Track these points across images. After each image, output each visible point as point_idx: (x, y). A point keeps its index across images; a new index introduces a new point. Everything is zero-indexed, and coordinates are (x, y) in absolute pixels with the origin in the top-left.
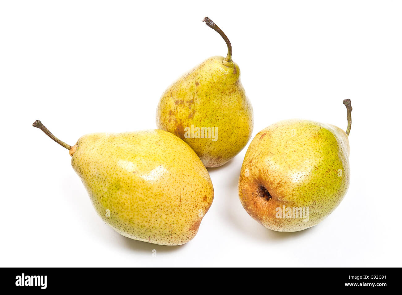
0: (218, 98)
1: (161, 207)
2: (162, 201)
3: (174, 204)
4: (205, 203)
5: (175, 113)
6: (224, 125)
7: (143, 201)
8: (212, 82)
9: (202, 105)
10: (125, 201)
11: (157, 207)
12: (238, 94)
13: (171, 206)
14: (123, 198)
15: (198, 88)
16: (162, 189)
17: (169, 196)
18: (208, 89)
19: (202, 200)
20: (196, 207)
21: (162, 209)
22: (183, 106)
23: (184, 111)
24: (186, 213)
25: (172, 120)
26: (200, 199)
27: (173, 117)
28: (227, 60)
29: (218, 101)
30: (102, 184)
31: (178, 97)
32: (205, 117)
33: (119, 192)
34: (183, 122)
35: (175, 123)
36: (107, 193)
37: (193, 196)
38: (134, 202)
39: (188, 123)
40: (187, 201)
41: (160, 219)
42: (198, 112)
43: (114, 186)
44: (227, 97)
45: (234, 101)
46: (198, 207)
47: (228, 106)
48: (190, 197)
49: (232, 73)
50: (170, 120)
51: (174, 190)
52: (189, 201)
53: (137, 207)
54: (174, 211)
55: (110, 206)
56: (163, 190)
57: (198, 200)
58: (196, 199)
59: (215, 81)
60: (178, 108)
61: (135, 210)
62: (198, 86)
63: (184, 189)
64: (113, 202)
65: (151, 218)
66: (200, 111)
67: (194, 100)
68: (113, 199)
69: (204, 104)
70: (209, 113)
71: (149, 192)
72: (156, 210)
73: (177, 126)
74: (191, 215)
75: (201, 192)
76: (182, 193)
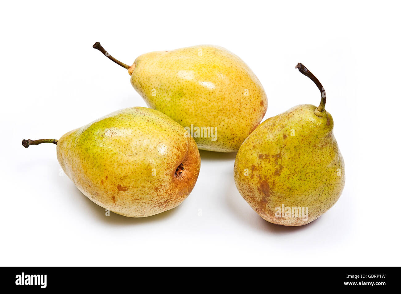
0: (309, 152)
1: (223, 111)
2: (224, 105)
3: (235, 107)
4: (262, 107)
5: (259, 168)
6: (315, 183)
7: (206, 105)
8: (302, 134)
9: (290, 160)
10: (189, 107)
11: (220, 110)
12: (330, 148)
13: (232, 110)
14: (187, 105)
15: (286, 141)
16: (223, 93)
17: (230, 100)
18: (298, 142)
19: (260, 104)
20: (255, 110)
21: (224, 113)
22: (268, 161)
23: (269, 166)
24: (246, 116)
25: (255, 176)
26: (258, 103)
27: (256, 173)
28: (320, 110)
29: (309, 156)
30: (165, 94)
31: (262, 151)
32: (294, 174)
33: (182, 99)
34: (269, 179)
35: (258, 179)
36: (171, 102)
37: (251, 100)
38: (197, 107)
39: (274, 181)
40: (246, 105)
41: (223, 123)
42: (286, 167)
43: (177, 94)
44: (319, 151)
45: (326, 155)
46: (257, 111)
47: (319, 161)
48: (249, 101)
49: (325, 124)
50: (253, 175)
51: (234, 94)
52: (248, 105)
53: (201, 112)
54: (235, 114)
55: (174, 114)
56: (225, 94)
57: (256, 105)
58: (255, 103)
59: (306, 133)
60: (263, 163)
61: (198, 115)
62: (286, 139)
63: (243, 93)
64: (177, 110)
65: (214, 122)
66: (288, 167)
67: (281, 155)
68: (177, 106)
69: (293, 159)
70: (298, 169)
71: (212, 97)
72: (219, 114)
73: (261, 183)
74: (250, 119)
75: (258, 96)
76: (241, 97)
